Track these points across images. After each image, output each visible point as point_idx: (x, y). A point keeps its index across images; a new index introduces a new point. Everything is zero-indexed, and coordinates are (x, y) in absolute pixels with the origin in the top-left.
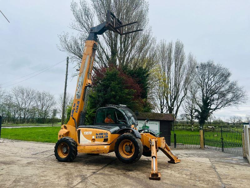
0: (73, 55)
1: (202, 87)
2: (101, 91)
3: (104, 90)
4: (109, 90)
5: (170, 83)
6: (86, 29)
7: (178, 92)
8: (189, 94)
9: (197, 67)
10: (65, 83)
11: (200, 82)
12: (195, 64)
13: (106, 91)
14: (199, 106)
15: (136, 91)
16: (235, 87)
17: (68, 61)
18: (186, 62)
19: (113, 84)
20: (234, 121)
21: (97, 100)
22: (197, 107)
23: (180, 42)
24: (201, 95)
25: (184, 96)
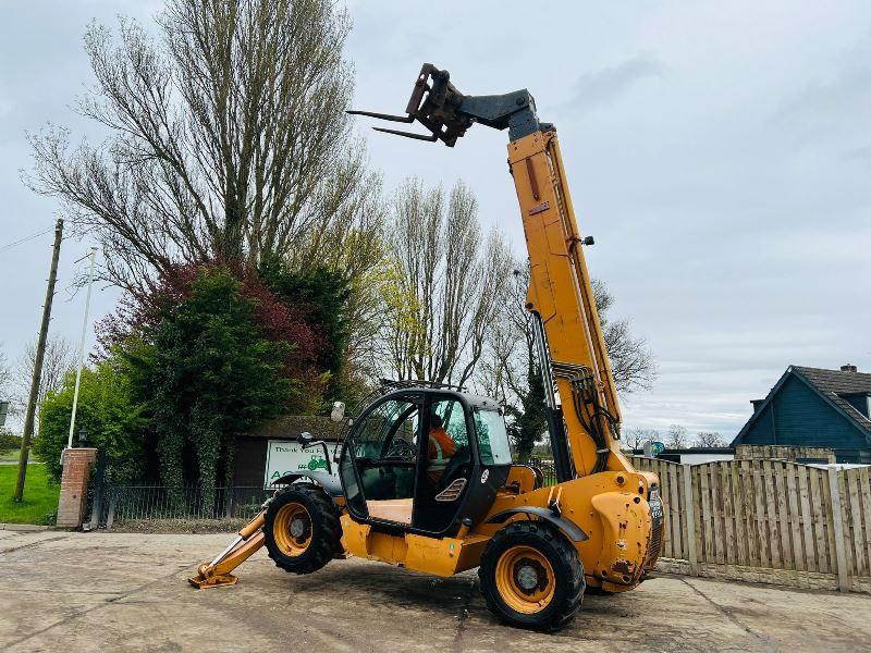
0: (84, 210)
1: (527, 335)
2: (171, 345)
3: (184, 340)
4: (200, 341)
5: (432, 320)
6: (138, 122)
7: (453, 350)
8: (488, 356)
9: (516, 273)
10: (42, 311)
11: (524, 319)
12: (509, 261)
13: (191, 346)
14: (520, 395)
15: (295, 346)
16: (622, 339)
17: (59, 234)
18: (481, 255)
19: (214, 322)
20: (637, 444)
21: (157, 374)
22: (512, 399)
23: (467, 190)
24: (526, 360)
25: (474, 363)
